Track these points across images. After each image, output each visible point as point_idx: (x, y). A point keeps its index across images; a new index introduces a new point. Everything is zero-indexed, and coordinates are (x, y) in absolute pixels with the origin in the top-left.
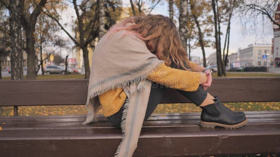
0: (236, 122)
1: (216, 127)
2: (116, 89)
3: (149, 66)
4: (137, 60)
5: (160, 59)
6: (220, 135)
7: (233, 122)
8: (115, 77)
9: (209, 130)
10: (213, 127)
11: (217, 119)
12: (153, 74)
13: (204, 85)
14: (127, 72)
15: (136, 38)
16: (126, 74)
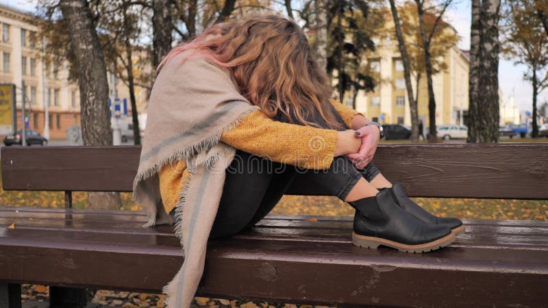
0: (423, 239)
1: (381, 247)
2: (175, 161)
3: (223, 118)
4: (202, 107)
5: (252, 103)
6: (378, 264)
7: (416, 238)
8: (173, 140)
9: (367, 253)
10: (375, 247)
11: (380, 230)
12: (232, 133)
13: (351, 156)
14: (187, 129)
15: (206, 63)
16: (188, 134)
